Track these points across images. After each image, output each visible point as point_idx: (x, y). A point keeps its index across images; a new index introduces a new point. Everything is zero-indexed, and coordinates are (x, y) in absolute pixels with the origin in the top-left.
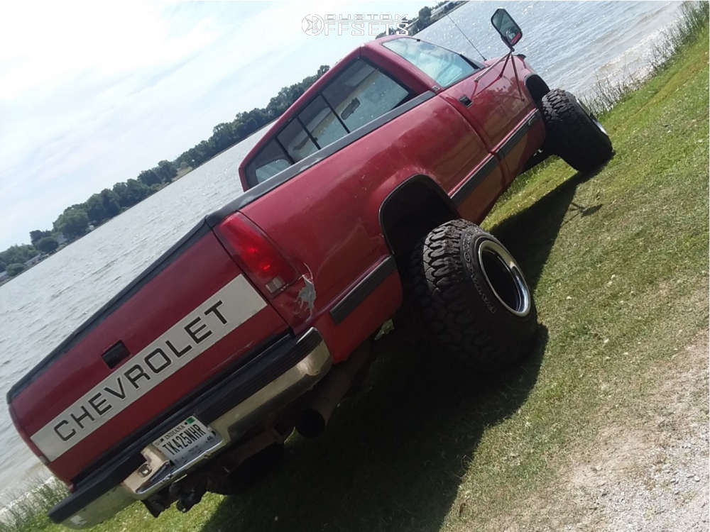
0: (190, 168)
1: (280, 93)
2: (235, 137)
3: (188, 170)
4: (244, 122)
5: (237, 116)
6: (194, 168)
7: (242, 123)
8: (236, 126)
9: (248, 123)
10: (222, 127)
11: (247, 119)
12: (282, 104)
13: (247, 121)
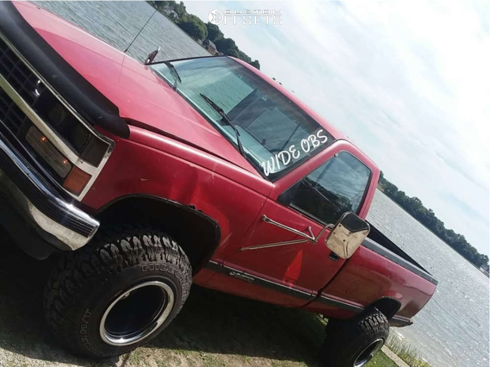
0: (383, 190)
1: (459, 235)
2: (414, 212)
3: (382, 190)
4: (427, 215)
5: (430, 210)
6: (384, 193)
7: (425, 214)
8: (422, 210)
9: (428, 218)
10: (418, 202)
11: (430, 217)
12: (450, 238)
13: (429, 217)
